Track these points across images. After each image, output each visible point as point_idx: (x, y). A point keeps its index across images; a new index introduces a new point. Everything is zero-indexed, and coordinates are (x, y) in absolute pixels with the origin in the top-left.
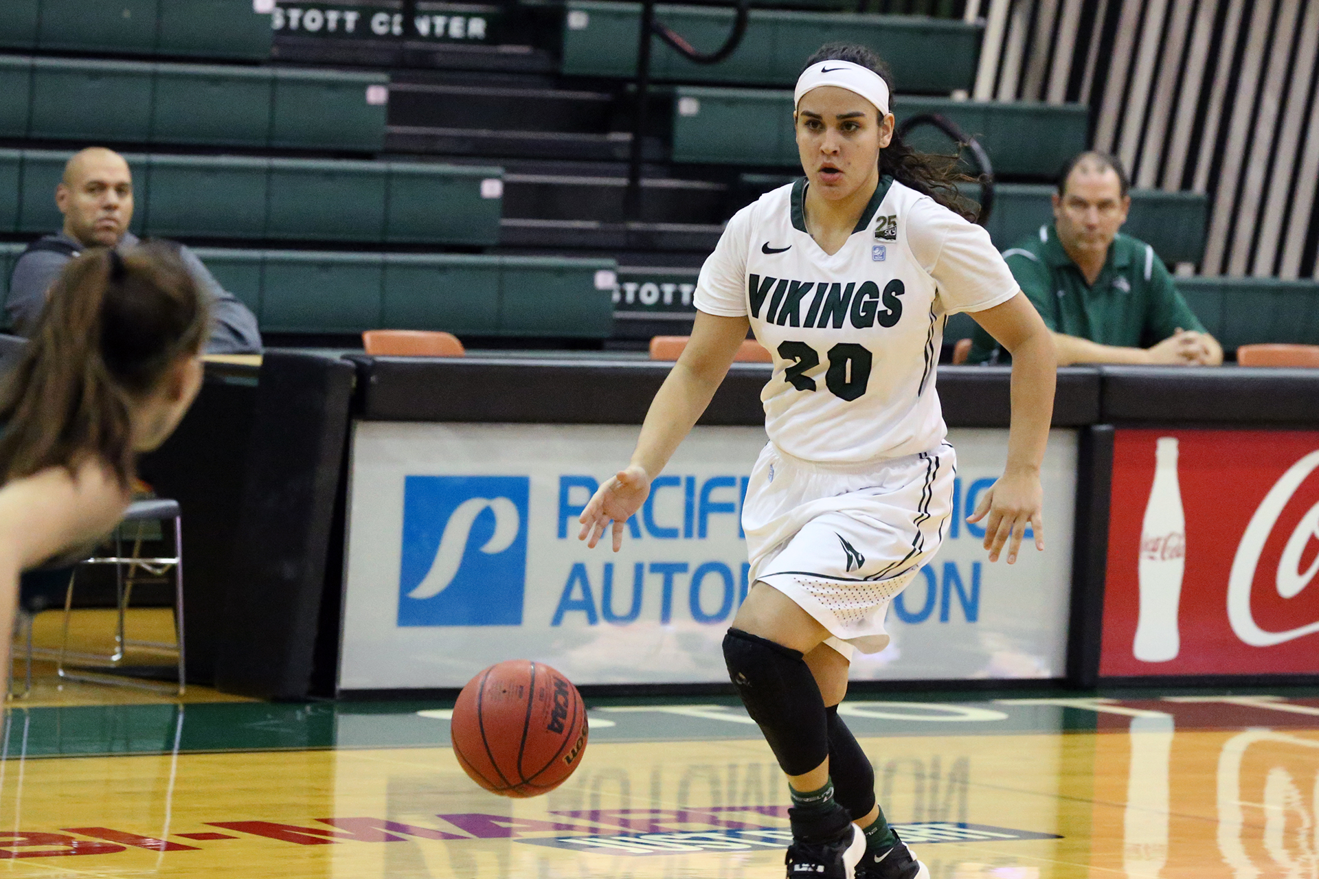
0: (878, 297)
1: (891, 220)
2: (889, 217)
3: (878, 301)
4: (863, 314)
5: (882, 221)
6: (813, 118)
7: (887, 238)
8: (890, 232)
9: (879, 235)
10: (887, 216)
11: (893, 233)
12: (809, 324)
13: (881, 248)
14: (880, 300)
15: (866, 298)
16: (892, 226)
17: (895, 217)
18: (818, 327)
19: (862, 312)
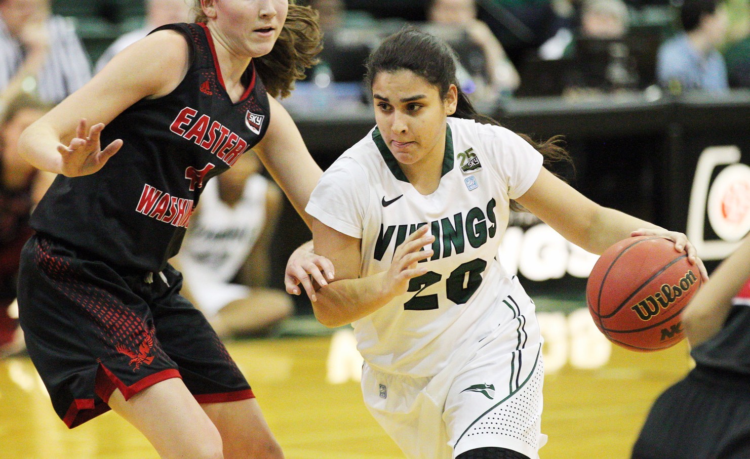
0: (484, 218)
1: (469, 153)
2: (466, 152)
3: (485, 221)
4: (477, 235)
5: (461, 158)
6: (383, 101)
7: (473, 169)
8: (473, 163)
9: (466, 169)
10: (463, 152)
11: (475, 163)
12: (435, 257)
13: (471, 178)
14: (487, 219)
15: (476, 222)
16: (472, 158)
17: (471, 149)
18: (444, 257)
19: (476, 234)
